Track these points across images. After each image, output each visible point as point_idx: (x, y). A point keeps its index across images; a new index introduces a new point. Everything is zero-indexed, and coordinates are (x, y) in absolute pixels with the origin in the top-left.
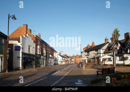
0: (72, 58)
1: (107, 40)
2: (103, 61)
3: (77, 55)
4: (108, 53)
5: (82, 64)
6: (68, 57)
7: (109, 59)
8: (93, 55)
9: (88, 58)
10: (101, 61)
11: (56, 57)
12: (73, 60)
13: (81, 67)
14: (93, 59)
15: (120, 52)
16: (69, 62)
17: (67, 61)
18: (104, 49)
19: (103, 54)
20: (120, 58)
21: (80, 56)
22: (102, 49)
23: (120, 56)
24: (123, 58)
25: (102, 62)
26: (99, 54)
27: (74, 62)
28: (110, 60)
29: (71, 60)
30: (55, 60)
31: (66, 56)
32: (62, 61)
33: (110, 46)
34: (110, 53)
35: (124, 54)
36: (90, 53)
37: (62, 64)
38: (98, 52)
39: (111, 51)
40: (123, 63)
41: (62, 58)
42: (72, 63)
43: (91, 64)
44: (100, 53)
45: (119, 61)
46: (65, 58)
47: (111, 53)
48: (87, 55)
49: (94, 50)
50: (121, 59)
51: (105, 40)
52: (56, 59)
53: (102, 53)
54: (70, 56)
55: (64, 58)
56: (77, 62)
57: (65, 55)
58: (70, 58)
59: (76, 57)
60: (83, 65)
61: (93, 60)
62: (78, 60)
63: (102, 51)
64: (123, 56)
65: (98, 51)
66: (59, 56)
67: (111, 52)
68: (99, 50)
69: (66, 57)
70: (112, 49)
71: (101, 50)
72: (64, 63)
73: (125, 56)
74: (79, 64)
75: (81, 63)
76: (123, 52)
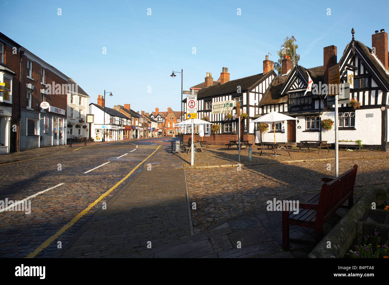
0: (150, 118)
1: (269, 66)
2: (258, 132)
3: (170, 109)
4: (271, 105)
5: (186, 140)
6: (135, 115)
7: (277, 125)
8: (225, 109)
9: (206, 119)
10: (251, 131)
11: (84, 113)
12: (154, 125)
13: (183, 155)
14: (223, 122)
15: (308, 105)
16: (140, 134)
17: (133, 128)
18: (259, 93)
19: (257, 109)
20: (309, 123)
21: (177, 113)
22: (255, 93)
23: (310, 115)
24: (318, 123)
25: (254, 134)
26: (245, 108)
27: (156, 133)
28: (278, 127)
29: (144, 125)
30: (77, 126)
31: (126, 110)
32: (110, 127)
33: (277, 84)
34: (279, 105)
35: (320, 110)
36: (213, 104)
37: (108, 139)
38: (242, 102)
39: (281, 101)
40: (317, 139)
41: (108, 116)
42: (150, 135)
43: (217, 141)
44: (248, 106)
45: (306, 131)
46: (122, 116)
47: (281, 107)
48: (205, 111)
49: (228, 94)
50: (313, 127)
51: (265, 62)
52: (81, 121)
53: (255, 106)
54: (143, 112)
55: (117, 118)
56: (168, 133)
57: (122, 108)
58: (142, 120)
59: (164, 116)
60: (190, 145)
61: (225, 127)
62: (171, 127)
63: (254, 99)
64: (319, 119)
65: (242, 99)
66: (95, 110)
67: (283, 104)
68: (245, 95)
69: (128, 115)
70: (285, 94)
71: (252, 95)
72: (116, 137)
73: (324, 116)
74: (173, 143)
75: (180, 137)
76: (317, 106)
